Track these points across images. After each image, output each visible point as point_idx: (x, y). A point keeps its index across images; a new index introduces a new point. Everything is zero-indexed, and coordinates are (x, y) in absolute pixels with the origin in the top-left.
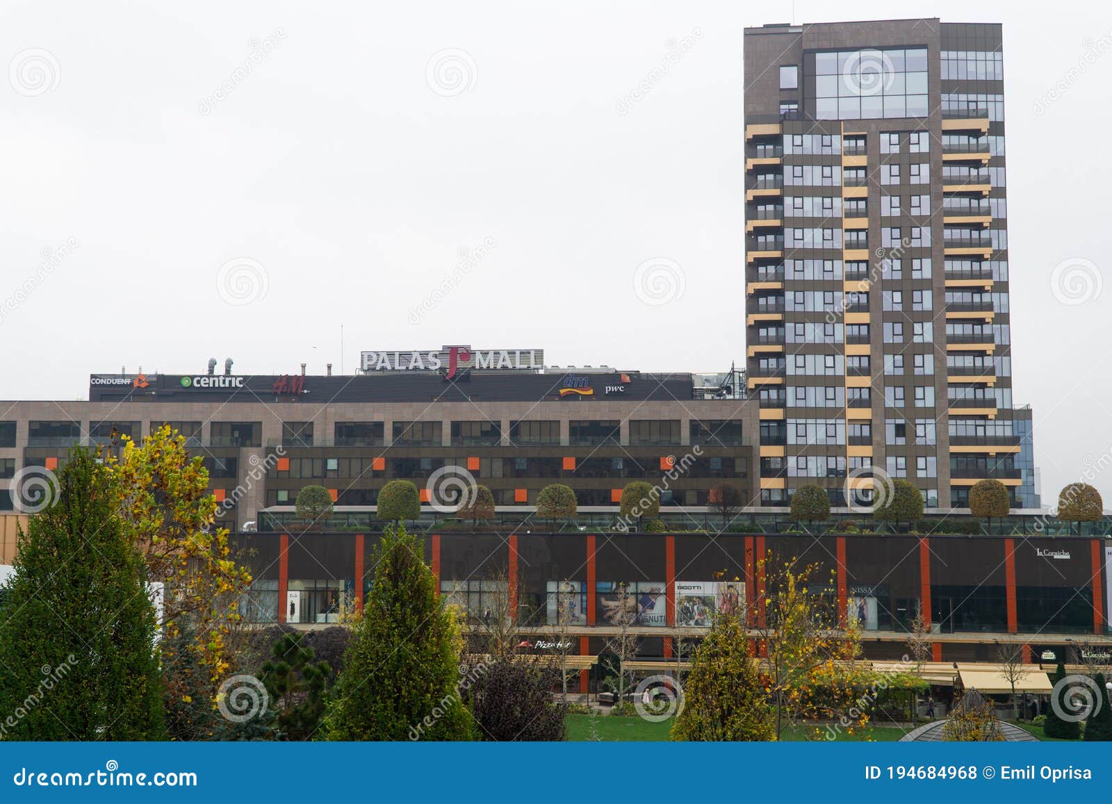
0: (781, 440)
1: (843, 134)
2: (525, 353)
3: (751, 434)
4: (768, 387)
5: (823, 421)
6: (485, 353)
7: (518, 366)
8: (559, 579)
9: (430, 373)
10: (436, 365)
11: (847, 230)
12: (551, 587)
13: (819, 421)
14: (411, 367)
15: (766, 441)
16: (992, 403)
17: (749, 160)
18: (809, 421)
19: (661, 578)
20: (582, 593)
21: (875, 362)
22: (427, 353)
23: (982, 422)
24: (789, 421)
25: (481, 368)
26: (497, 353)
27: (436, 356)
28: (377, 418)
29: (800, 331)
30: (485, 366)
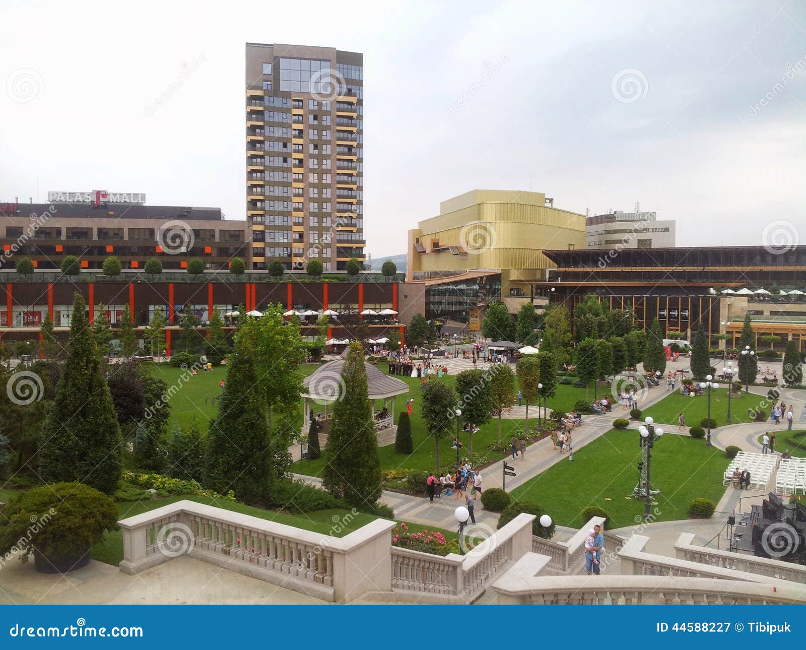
0: (262, 240)
1: (293, 98)
2: (136, 195)
3: (249, 238)
4: (257, 215)
5: (282, 231)
6: (115, 194)
7: (132, 201)
8: (155, 304)
9: (86, 204)
10: (89, 199)
11: (294, 144)
12: (152, 308)
13: (280, 231)
14: (75, 200)
15: (255, 240)
16: (355, 226)
17: (248, 107)
18: (276, 231)
19: (206, 303)
20: (167, 310)
21: (306, 206)
22: (84, 194)
23: (350, 234)
24: (266, 231)
25: (113, 202)
26: (121, 194)
27: (89, 195)
28: (57, 225)
29: (272, 190)
30: (115, 201)
